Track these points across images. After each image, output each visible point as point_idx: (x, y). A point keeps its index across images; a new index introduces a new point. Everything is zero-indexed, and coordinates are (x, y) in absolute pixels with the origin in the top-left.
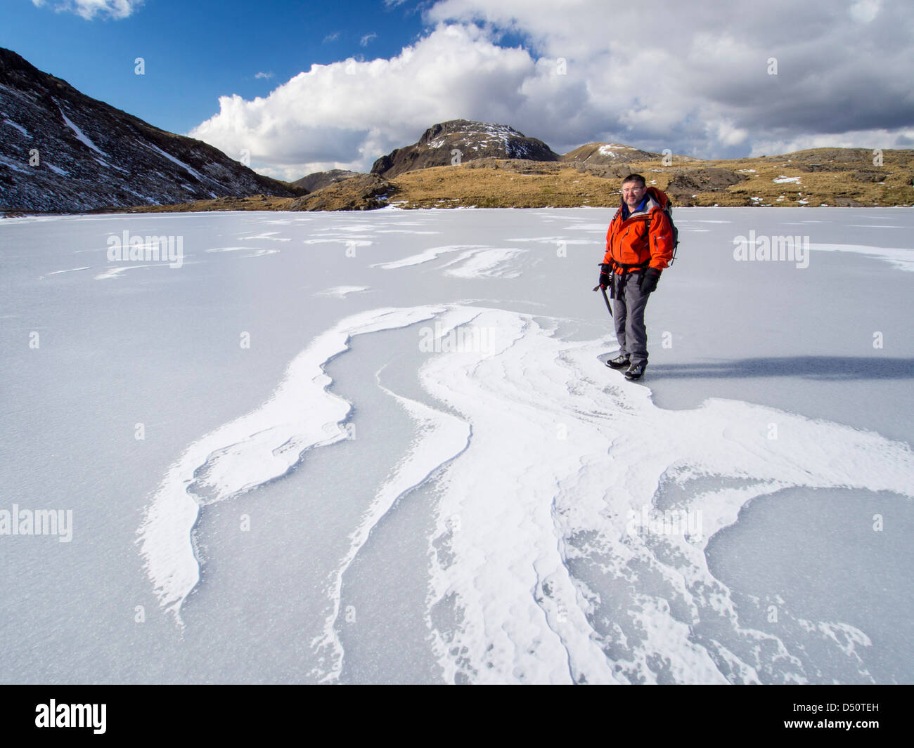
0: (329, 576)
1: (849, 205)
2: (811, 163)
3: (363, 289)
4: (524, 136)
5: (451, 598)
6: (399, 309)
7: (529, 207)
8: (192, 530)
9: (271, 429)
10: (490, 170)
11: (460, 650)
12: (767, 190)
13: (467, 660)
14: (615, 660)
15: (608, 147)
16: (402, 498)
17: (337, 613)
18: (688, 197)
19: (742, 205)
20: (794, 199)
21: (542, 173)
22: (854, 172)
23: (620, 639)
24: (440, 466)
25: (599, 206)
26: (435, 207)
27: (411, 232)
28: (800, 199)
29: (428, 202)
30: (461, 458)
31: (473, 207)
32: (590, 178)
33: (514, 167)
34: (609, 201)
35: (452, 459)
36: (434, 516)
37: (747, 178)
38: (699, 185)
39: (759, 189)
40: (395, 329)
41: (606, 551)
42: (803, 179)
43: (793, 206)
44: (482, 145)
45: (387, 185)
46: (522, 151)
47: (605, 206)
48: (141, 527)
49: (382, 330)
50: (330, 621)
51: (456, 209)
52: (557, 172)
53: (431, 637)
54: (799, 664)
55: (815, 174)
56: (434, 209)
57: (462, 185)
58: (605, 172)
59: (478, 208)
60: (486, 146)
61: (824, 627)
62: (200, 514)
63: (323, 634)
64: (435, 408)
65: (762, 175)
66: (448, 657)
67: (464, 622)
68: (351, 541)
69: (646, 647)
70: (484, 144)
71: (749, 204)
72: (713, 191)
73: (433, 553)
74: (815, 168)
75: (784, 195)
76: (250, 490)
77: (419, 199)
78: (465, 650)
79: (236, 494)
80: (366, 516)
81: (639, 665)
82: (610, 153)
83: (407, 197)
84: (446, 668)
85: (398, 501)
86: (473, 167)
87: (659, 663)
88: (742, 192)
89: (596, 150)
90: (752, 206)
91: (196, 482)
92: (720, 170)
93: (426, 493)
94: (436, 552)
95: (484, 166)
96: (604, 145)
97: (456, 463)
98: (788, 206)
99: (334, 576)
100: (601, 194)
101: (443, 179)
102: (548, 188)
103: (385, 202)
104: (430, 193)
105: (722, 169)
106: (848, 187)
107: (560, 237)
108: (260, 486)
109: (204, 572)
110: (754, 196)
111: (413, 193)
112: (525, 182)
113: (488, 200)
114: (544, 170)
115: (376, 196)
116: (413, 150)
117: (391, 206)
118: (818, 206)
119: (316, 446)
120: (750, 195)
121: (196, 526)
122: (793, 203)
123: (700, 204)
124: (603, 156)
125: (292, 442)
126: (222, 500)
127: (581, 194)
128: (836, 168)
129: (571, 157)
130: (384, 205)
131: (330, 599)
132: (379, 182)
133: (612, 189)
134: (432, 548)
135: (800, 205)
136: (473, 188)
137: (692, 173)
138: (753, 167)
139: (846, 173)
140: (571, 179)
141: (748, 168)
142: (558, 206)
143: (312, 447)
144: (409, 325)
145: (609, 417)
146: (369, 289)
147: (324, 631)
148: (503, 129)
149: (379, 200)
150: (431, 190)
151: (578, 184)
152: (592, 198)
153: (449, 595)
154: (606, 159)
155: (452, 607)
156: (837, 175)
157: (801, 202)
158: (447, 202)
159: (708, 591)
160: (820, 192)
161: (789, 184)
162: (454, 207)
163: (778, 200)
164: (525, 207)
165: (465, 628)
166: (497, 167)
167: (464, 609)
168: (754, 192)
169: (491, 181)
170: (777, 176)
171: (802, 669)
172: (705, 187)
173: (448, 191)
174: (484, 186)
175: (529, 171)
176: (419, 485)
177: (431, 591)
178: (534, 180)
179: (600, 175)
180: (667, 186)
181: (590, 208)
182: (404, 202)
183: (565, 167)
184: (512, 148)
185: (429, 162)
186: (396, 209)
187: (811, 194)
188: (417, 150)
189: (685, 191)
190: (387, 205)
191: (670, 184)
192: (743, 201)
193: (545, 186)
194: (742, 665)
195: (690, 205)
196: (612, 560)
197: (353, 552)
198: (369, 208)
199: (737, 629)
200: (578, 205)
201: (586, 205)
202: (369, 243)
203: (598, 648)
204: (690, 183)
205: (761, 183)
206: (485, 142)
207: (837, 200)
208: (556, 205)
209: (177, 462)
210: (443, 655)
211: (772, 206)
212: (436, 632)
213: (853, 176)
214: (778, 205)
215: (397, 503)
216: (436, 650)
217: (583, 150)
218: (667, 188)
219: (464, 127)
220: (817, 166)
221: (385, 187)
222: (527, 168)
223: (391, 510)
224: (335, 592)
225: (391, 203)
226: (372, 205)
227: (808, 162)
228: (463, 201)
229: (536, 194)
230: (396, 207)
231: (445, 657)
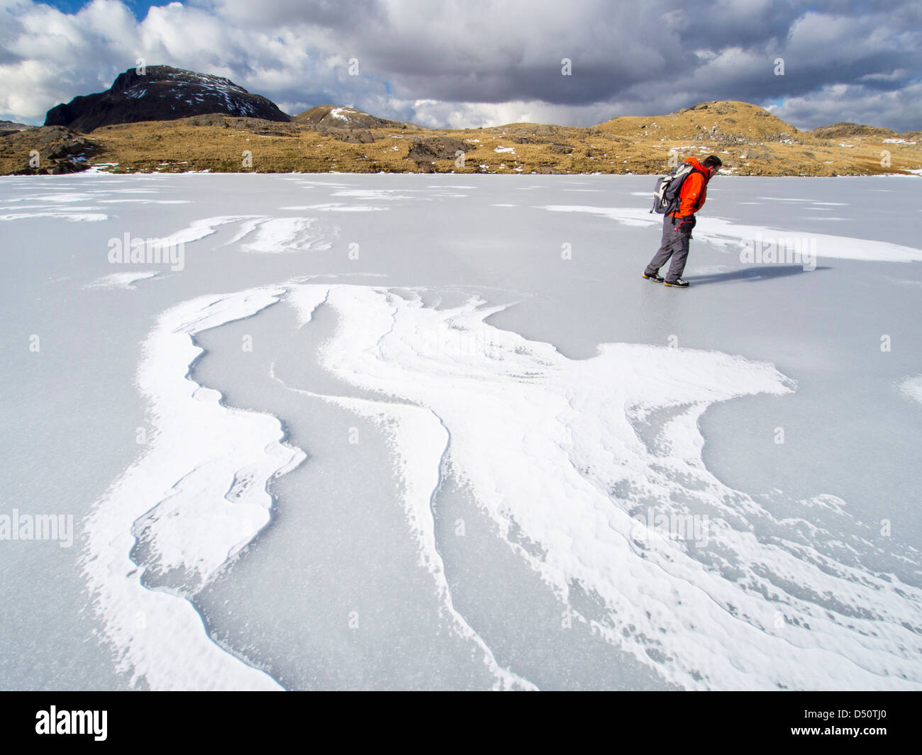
0: (441, 615)
1: (551, 173)
2: (521, 135)
3: (153, 275)
4: (246, 92)
5: (575, 585)
6: (226, 295)
7: (274, 172)
8: (209, 635)
9: (195, 470)
10: (221, 129)
11: (628, 629)
12: (491, 159)
13: (642, 635)
14: (736, 581)
15: (340, 110)
16: (434, 504)
17: (489, 650)
18: (428, 163)
19: (473, 173)
20: (512, 167)
21: (282, 135)
22: (551, 144)
23: (723, 563)
24: (442, 461)
25: (348, 171)
26: (157, 170)
27: (151, 201)
28: (516, 167)
29: (146, 165)
30: (452, 445)
31: (207, 171)
32: (334, 142)
33: (248, 126)
34: (357, 167)
35: (447, 449)
36: (484, 513)
37: (474, 147)
38: (436, 152)
39: (485, 158)
40: (243, 319)
41: (647, 494)
42: (516, 150)
43: (512, 173)
44: (197, 99)
45: (83, 142)
46: (247, 108)
47: (354, 172)
48: (119, 663)
49: (229, 322)
50: (490, 662)
51: (185, 174)
52: (297, 134)
53: (594, 630)
54: (827, 532)
55: (524, 146)
56: (156, 173)
57: (187, 145)
58: (348, 137)
59: (214, 172)
60: (202, 100)
61: (816, 500)
62: (200, 611)
63: (497, 678)
64: (376, 400)
65: (485, 145)
66: (627, 641)
67: (607, 603)
68: (427, 568)
69: (743, 560)
70: (200, 97)
71: (479, 171)
72: (448, 158)
73: (518, 550)
74: (524, 141)
75: (505, 163)
76: (242, 555)
77: (133, 160)
78: (633, 628)
79: (226, 565)
80: (416, 537)
81: (752, 577)
82: (342, 117)
83: (116, 158)
84: (635, 652)
85: (434, 509)
86: (197, 124)
87: (761, 569)
88: (472, 160)
89: (328, 113)
90: (481, 173)
91: (147, 571)
92: (451, 139)
93: (453, 491)
94: (520, 547)
95: (211, 123)
96: (336, 107)
97: (452, 451)
98: (508, 173)
99: (446, 613)
100: (347, 159)
101: (160, 137)
102: (291, 151)
103: (84, 164)
104: (146, 153)
105: (453, 137)
106: (548, 158)
107: (338, 204)
108: (250, 545)
109: (281, 679)
110: (482, 164)
111: (122, 154)
112: (264, 144)
113: (224, 163)
114: (283, 131)
115: (69, 156)
116: (104, 99)
117: (94, 169)
118: (530, 173)
119: (277, 476)
120: (479, 163)
121: (209, 628)
122: (511, 170)
123: (440, 171)
124: (336, 119)
125: (240, 480)
126: (213, 580)
127: (327, 159)
128: (538, 141)
129: (303, 119)
130: (84, 168)
131: (467, 639)
132: (70, 137)
133: (357, 154)
134: (514, 546)
135: (517, 173)
136: (202, 149)
137: (428, 140)
138: (477, 137)
139: (545, 146)
140: (315, 143)
141: (473, 138)
142: (306, 171)
143: (273, 477)
144: (258, 313)
145: (542, 375)
146: (159, 275)
147: (495, 675)
148: (220, 81)
149: (75, 161)
150: (147, 149)
151: (321, 149)
152: (340, 163)
153: (572, 583)
154: (339, 123)
155: (584, 594)
156: (540, 147)
157: (517, 170)
158: (171, 164)
159: (737, 500)
160: (530, 161)
161: (506, 153)
162: (182, 171)
163: (500, 168)
164: (269, 172)
165: (613, 607)
166: (228, 126)
167: (595, 591)
168: (481, 160)
169: (223, 141)
170: (497, 147)
171: (831, 535)
172: (441, 154)
173: (170, 151)
174: (215, 146)
175: (266, 131)
176: (439, 485)
177: (553, 588)
178: (274, 142)
179: (344, 139)
180: (408, 152)
181: (339, 173)
182: (113, 165)
183: (306, 130)
184: (235, 104)
185: (130, 115)
186: (101, 173)
187: (523, 163)
188: (110, 99)
189: (425, 158)
190: (88, 167)
191: (410, 151)
192: (474, 169)
193: (288, 150)
194: (803, 548)
195: (431, 172)
196: (659, 501)
197: (441, 580)
198: (62, 171)
199: (779, 524)
200: (327, 171)
201: (335, 170)
202: (104, 217)
203: (717, 576)
204: (427, 150)
205: (486, 153)
206: (201, 95)
207: (543, 169)
208: (304, 170)
209: (87, 553)
210: (621, 641)
211: (497, 173)
212: (593, 623)
213: (551, 148)
214: (501, 172)
215: (435, 512)
216: (611, 640)
217: (315, 111)
218: (409, 155)
219: (170, 75)
220: (525, 139)
221: (80, 144)
222: (263, 129)
223: (436, 521)
224: (464, 629)
225: (93, 165)
226: (66, 168)
227: (517, 135)
228: (193, 164)
229: (280, 157)
230: (102, 170)
231: (623, 641)
